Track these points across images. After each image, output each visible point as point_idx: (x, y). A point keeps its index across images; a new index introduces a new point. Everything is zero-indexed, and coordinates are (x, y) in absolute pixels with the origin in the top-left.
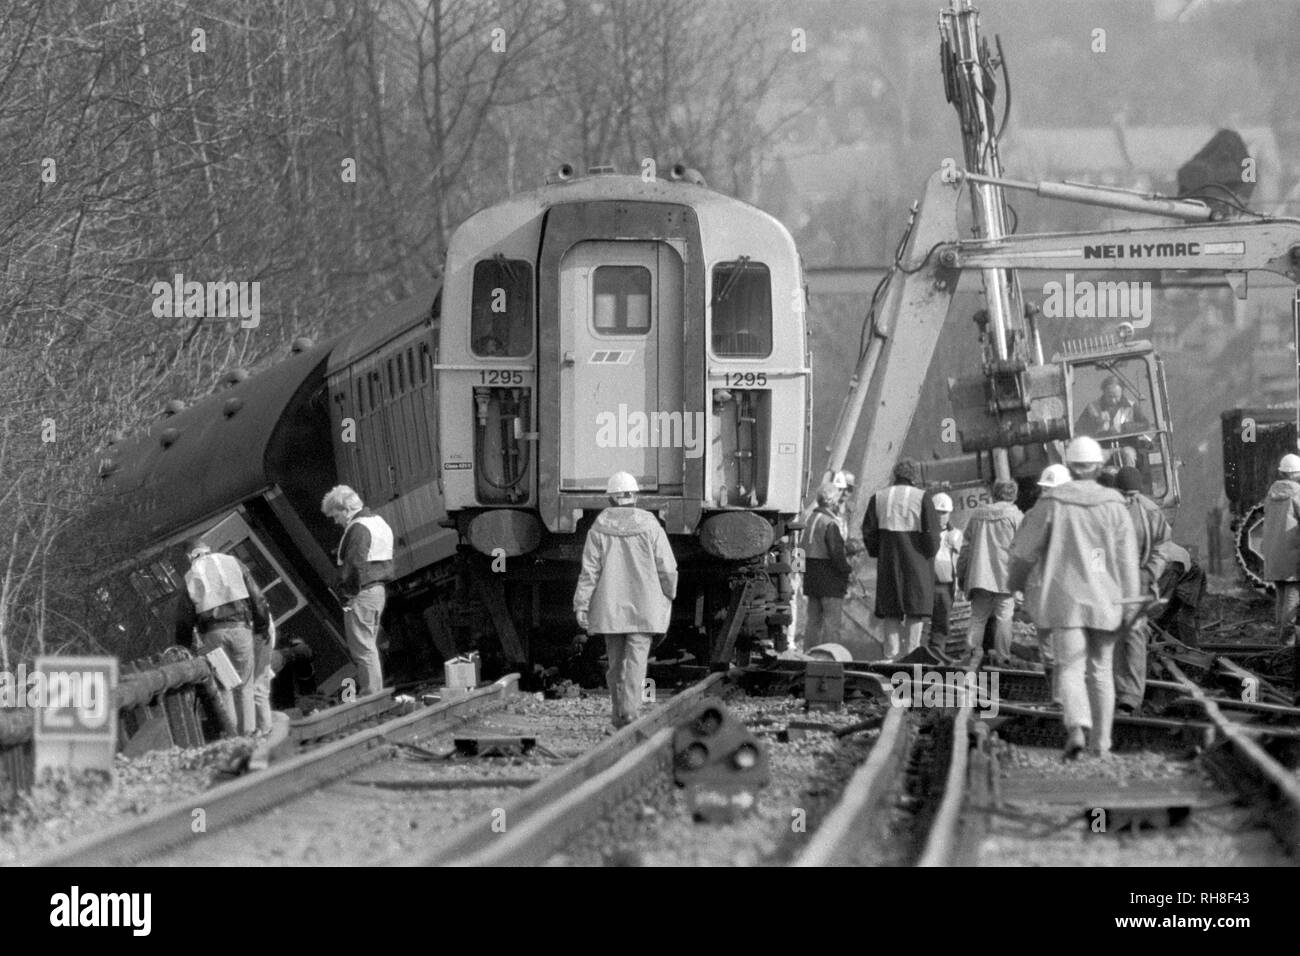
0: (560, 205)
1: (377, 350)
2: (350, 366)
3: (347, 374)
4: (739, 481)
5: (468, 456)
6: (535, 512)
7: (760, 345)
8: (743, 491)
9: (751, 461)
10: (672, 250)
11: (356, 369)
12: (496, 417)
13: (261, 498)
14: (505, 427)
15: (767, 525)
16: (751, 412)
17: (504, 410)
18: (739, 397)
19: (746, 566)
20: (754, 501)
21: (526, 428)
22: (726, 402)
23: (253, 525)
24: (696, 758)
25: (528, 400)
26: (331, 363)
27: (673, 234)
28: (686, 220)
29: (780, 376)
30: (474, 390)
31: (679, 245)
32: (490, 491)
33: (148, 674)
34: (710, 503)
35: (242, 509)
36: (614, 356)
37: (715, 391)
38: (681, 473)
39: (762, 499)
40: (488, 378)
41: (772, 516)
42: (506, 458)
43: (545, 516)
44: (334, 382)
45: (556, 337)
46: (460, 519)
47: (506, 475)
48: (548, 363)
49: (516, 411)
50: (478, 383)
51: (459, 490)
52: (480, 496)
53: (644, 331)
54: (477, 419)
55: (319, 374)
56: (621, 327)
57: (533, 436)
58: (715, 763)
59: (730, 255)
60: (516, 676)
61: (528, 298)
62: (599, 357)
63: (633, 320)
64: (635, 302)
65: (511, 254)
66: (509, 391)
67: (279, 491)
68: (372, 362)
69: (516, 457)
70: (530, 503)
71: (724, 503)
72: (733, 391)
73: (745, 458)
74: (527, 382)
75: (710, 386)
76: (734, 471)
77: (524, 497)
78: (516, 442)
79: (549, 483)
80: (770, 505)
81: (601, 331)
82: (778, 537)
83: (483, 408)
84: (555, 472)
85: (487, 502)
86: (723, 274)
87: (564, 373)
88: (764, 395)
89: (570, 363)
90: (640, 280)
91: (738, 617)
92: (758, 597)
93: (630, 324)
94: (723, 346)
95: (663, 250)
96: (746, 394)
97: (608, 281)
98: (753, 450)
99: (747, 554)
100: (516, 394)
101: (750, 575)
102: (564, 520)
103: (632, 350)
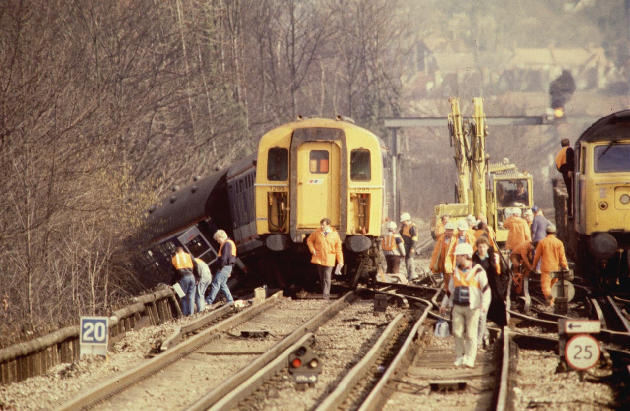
0: (298, 130)
1: (242, 172)
2: (234, 177)
3: (232, 180)
4: (360, 224)
5: (266, 215)
6: (289, 235)
7: (366, 177)
8: (361, 228)
9: (364, 218)
10: (337, 145)
11: (236, 178)
12: (275, 202)
13: (204, 221)
14: (279, 206)
15: (369, 241)
16: (364, 201)
17: (278, 199)
18: (359, 196)
19: (362, 254)
20: (364, 232)
21: (286, 206)
22: (355, 198)
23: (201, 230)
24: (296, 364)
25: (286, 196)
26: (228, 175)
27: (337, 139)
28: (341, 134)
29: (374, 189)
30: (268, 193)
31: (339, 143)
32: (274, 228)
33: (149, 296)
34: (349, 232)
35: (197, 225)
36: (316, 182)
37: (351, 194)
38: (339, 222)
39: (367, 231)
40: (273, 189)
41: (371, 237)
42: (279, 217)
43: (292, 236)
44: (229, 181)
45: (296, 174)
46: (264, 237)
47: (279, 221)
48: (294, 184)
49: (282, 201)
50: (269, 190)
51: (262, 228)
52: (270, 229)
53: (327, 172)
54: (269, 203)
55: (224, 178)
56: (319, 171)
57: (288, 209)
58: (304, 366)
59: (357, 147)
60: (281, 292)
61: (287, 162)
62: (311, 182)
63: (323, 168)
64: (323, 162)
65: (281, 146)
66: (280, 194)
67: (210, 219)
68: (240, 176)
69: (282, 216)
70: (287, 232)
71: (354, 233)
72: (357, 194)
73: (361, 217)
74: (286, 190)
75: (349, 192)
76: (357, 221)
77: (285, 230)
78: (282, 211)
79: (293, 226)
80: (370, 233)
81: (312, 172)
82: (372, 244)
83: (271, 199)
84: (295, 221)
85: (272, 231)
86: (354, 154)
87: (299, 187)
88: (368, 195)
89: (301, 184)
90: (325, 155)
91: (359, 271)
92: (366, 264)
93: (322, 170)
94: (354, 177)
95: (334, 146)
96: (362, 195)
97: (314, 155)
98: (365, 214)
99: (362, 250)
100: (282, 195)
101: (363, 257)
102: (299, 238)
103: (323, 180)
